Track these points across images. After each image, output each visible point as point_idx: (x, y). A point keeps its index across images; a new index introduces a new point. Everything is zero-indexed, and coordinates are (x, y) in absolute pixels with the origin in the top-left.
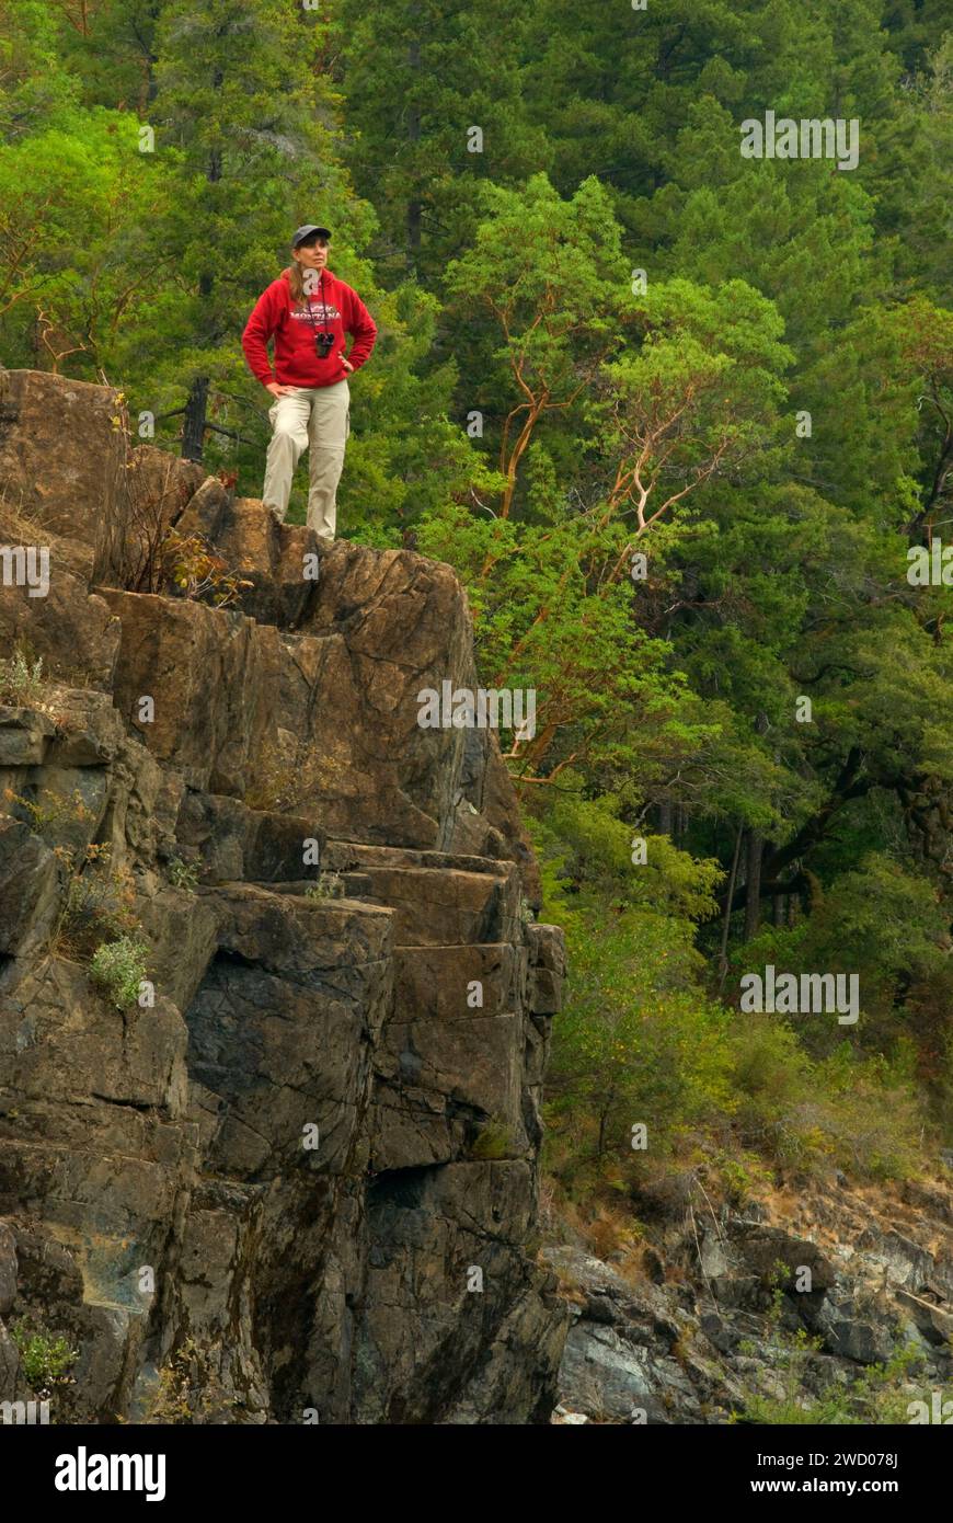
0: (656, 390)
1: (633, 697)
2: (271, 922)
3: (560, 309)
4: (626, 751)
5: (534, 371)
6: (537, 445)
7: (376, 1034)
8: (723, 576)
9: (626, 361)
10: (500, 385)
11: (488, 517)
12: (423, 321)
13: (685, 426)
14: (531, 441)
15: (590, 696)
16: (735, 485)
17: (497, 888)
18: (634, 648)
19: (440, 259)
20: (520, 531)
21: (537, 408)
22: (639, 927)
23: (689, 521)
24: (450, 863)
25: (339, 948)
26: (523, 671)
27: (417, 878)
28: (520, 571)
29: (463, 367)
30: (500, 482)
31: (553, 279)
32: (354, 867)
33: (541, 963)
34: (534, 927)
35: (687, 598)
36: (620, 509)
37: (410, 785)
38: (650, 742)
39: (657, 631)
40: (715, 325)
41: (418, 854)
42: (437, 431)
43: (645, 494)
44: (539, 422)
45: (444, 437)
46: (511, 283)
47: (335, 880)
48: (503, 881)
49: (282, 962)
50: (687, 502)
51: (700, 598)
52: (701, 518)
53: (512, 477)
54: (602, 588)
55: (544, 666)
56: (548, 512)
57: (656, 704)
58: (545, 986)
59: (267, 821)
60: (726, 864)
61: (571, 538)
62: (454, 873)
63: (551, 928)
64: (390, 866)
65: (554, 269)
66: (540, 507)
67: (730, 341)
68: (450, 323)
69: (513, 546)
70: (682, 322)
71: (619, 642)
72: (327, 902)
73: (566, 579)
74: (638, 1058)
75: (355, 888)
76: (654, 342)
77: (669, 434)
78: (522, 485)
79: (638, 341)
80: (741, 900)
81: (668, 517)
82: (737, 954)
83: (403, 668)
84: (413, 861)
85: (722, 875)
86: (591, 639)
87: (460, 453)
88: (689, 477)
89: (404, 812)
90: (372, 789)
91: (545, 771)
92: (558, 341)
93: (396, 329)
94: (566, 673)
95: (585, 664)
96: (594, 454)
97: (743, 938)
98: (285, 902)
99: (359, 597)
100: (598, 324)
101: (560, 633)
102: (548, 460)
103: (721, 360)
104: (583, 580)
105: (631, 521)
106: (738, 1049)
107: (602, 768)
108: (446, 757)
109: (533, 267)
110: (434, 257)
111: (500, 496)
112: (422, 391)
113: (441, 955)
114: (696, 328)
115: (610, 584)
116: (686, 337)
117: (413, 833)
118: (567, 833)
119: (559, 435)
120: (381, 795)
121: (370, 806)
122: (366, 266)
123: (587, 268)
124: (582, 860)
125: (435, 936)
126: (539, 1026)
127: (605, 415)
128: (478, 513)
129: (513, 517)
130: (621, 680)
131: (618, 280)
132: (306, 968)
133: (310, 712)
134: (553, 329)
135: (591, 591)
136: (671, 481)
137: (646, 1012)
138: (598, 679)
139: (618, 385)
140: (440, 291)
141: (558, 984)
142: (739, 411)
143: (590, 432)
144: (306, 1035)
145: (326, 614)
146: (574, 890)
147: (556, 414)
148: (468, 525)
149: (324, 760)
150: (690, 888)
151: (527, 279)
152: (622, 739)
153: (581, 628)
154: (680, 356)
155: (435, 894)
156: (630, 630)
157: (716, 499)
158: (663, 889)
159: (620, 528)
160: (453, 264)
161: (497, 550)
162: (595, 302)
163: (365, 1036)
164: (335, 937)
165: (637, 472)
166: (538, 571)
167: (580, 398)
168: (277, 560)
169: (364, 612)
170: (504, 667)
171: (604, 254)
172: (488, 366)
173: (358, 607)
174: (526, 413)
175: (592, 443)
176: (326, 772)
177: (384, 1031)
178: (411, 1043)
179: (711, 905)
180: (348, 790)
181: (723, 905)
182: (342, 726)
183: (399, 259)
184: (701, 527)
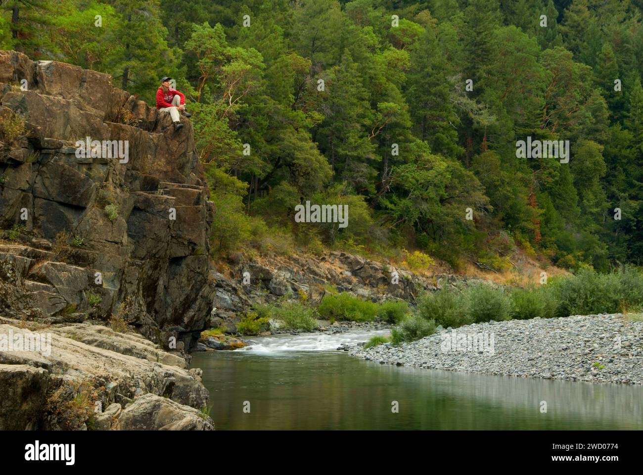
0: (234, 73)
1: (228, 144)
2: (147, 200)
3: (211, 53)
4: (227, 157)
5: (205, 68)
6: (206, 85)
7: (171, 226)
8: (249, 117)
9: (227, 66)
10: (197, 71)
11: (195, 102)
12: (179, 56)
13: (240, 82)
14: (204, 84)
15: (218, 144)
16: (252, 95)
17: (200, 193)
18: (229, 133)
19: (183, 41)
20: (202, 105)
21: (206, 77)
22: (230, 197)
23: (241, 104)
24: (188, 187)
25: (163, 207)
26: (203, 138)
27: (181, 190)
28: (202, 114)
29: (189, 67)
30: (198, 94)
31: (210, 47)
32: (166, 188)
33: (210, 210)
34: (208, 202)
35: (240, 121)
36: (225, 100)
37: (179, 169)
38: (232, 155)
39: (234, 129)
40: (247, 58)
41: (181, 185)
42: (182, 82)
43: (231, 97)
44: (206, 80)
45: (184, 83)
46: (200, 47)
47: (162, 191)
48: (201, 191)
49: (150, 210)
50: (240, 100)
51: (244, 122)
52: (244, 103)
53: (200, 93)
54: (221, 119)
55: (208, 137)
56: (208, 101)
57: (233, 146)
58: (211, 216)
59: (146, 177)
60: (249, 183)
61: (214, 107)
62: (190, 189)
63: (212, 202)
64: (174, 188)
65: (210, 44)
66: (207, 100)
67: (251, 62)
68: (185, 56)
69: (200, 109)
70: (239, 57)
71: (225, 131)
72: (160, 196)
73: (213, 117)
74: (229, 228)
75: (167, 193)
76: (234, 61)
77: (237, 84)
78: (202, 94)
79: (229, 61)
80: (253, 191)
81: (236, 103)
82: (252, 204)
83: (178, 141)
84: (180, 186)
85: (249, 186)
86: (218, 131)
87: (188, 87)
88: (242, 94)
89: (178, 175)
90: (170, 169)
91: (208, 161)
92: (211, 61)
93: (173, 58)
94: (213, 139)
95: (217, 137)
96: (219, 88)
97: (253, 200)
98: (150, 196)
99: (167, 125)
100: (220, 57)
101: (212, 129)
102: (208, 89)
103: (249, 67)
104: (217, 117)
105: (228, 103)
106: (252, 226)
107: (221, 161)
108: (188, 162)
109: (205, 44)
110: (181, 41)
111: (197, 97)
112: (179, 72)
113: (187, 208)
114: (243, 59)
115: (223, 118)
116: (241, 61)
117: (180, 180)
118: (213, 176)
119: (211, 83)
120: (172, 171)
121: (170, 173)
122: (166, 42)
123: (217, 44)
124: (216, 182)
125: (185, 204)
126: (209, 224)
127: (222, 79)
128: (193, 101)
129: (200, 102)
130: (226, 141)
131: (225, 47)
132: (155, 211)
133: (156, 151)
134: (209, 58)
135: (219, 120)
136: (237, 94)
137: (231, 217)
138: (220, 140)
139: (225, 72)
140: (183, 48)
141: (214, 215)
142: (253, 79)
143: (218, 82)
144: (155, 227)
145: (159, 128)
146: (214, 189)
147: (210, 78)
148: (190, 104)
149: (159, 163)
150: (241, 189)
151: (203, 46)
152: (226, 154)
153: (216, 128)
154: (239, 65)
155: (185, 194)
156: (227, 129)
157: (247, 98)
158: (235, 189)
159: (225, 105)
160: (186, 42)
161: (197, 110)
162: (219, 52)
163: (169, 227)
164: (162, 204)
165: (229, 92)
166: (206, 115)
167: (216, 74)
168: (147, 115)
169: (168, 128)
170: (198, 137)
171: (221, 41)
172: (195, 67)
173: (167, 126)
174: (203, 78)
175: (219, 85)
176: (159, 165)
177: (173, 225)
178: (179, 228)
179: (247, 193)
180: (165, 170)
181: (249, 192)
182: (163, 155)
183: (173, 41)
184: (244, 105)
